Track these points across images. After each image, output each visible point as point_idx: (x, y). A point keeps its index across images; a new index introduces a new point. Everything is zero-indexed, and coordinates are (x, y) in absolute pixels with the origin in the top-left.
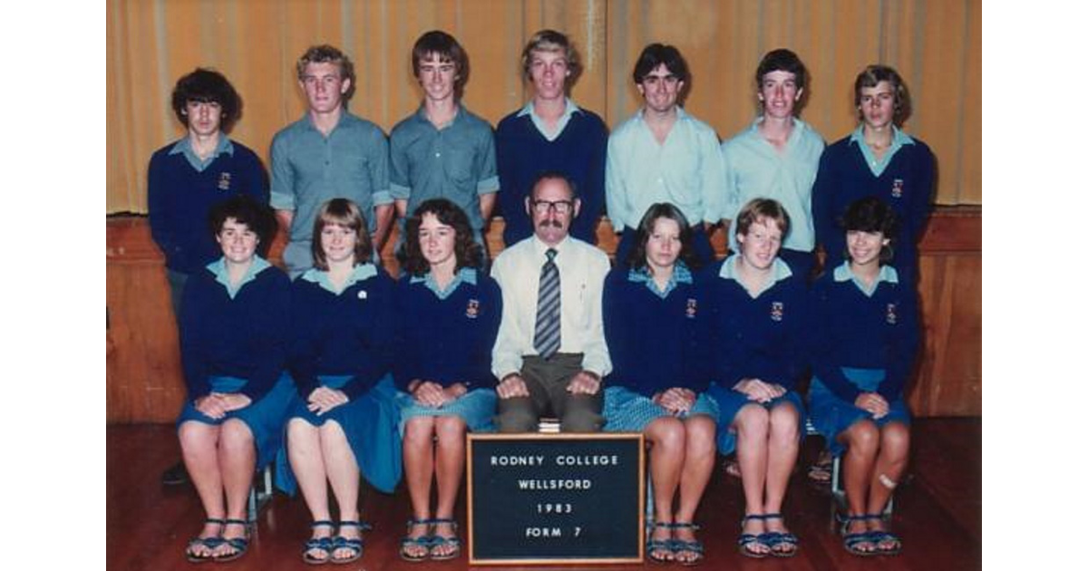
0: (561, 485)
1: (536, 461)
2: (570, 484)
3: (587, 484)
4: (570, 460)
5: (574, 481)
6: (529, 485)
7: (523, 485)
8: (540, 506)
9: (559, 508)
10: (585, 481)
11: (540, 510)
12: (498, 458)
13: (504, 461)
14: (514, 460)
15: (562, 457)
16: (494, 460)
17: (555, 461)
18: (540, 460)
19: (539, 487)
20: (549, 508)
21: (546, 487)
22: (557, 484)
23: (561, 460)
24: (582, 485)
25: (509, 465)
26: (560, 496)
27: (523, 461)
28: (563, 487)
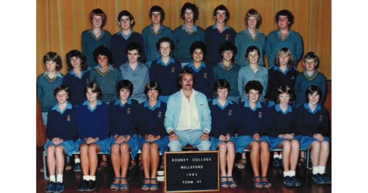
0: (194, 167)
1: (186, 160)
2: (196, 167)
3: (202, 167)
4: (197, 160)
5: (198, 166)
6: (184, 168)
7: (182, 167)
8: (187, 174)
9: (193, 175)
10: (201, 166)
11: (187, 175)
12: (174, 159)
13: (176, 160)
14: (179, 160)
15: (194, 159)
16: (173, 160)
17: (192, 160)
18: (187, 160)
19: (187, 168)
20: (190, 174)
21: (189, 168)
22: (193, 167)
23: (194, 160)
24: (200, 167)
25: (177, 161)
26: (194, 171)
27: (182, 160)
28: (195, 168)
